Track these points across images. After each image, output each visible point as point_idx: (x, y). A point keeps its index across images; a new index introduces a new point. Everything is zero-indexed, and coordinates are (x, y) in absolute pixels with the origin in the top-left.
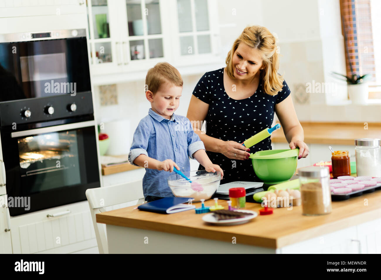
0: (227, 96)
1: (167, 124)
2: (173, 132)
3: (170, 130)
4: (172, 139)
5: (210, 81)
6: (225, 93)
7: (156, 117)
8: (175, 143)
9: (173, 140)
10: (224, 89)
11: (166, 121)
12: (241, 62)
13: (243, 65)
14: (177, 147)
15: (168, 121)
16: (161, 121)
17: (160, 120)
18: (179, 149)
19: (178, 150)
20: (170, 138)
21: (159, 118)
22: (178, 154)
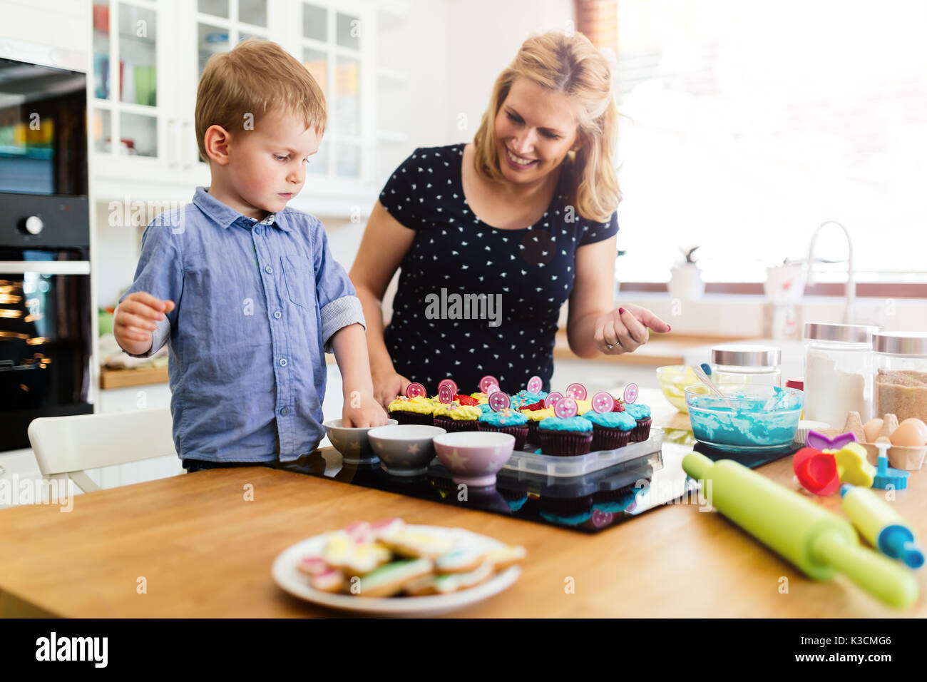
0: (472, 215)
1: (248, 233)
2: (268, 261)
3: (258, 252)
4: (264, 280)
5: (425, 169)
6: (467, 207)
7: (214, 210)
8: (273, 294)
9: (264, 283)
10: (462, 197)
11: (245, 225)
12: (519, 134)
13: (527, 142)
14: (281, 306)
15: (252, 224)
16: (231, 225)
17: (226, 220)
18: (288, 314)
19: (285, 316)
20: (258, 277)
21: (221, 215)
22: (282, 328)
